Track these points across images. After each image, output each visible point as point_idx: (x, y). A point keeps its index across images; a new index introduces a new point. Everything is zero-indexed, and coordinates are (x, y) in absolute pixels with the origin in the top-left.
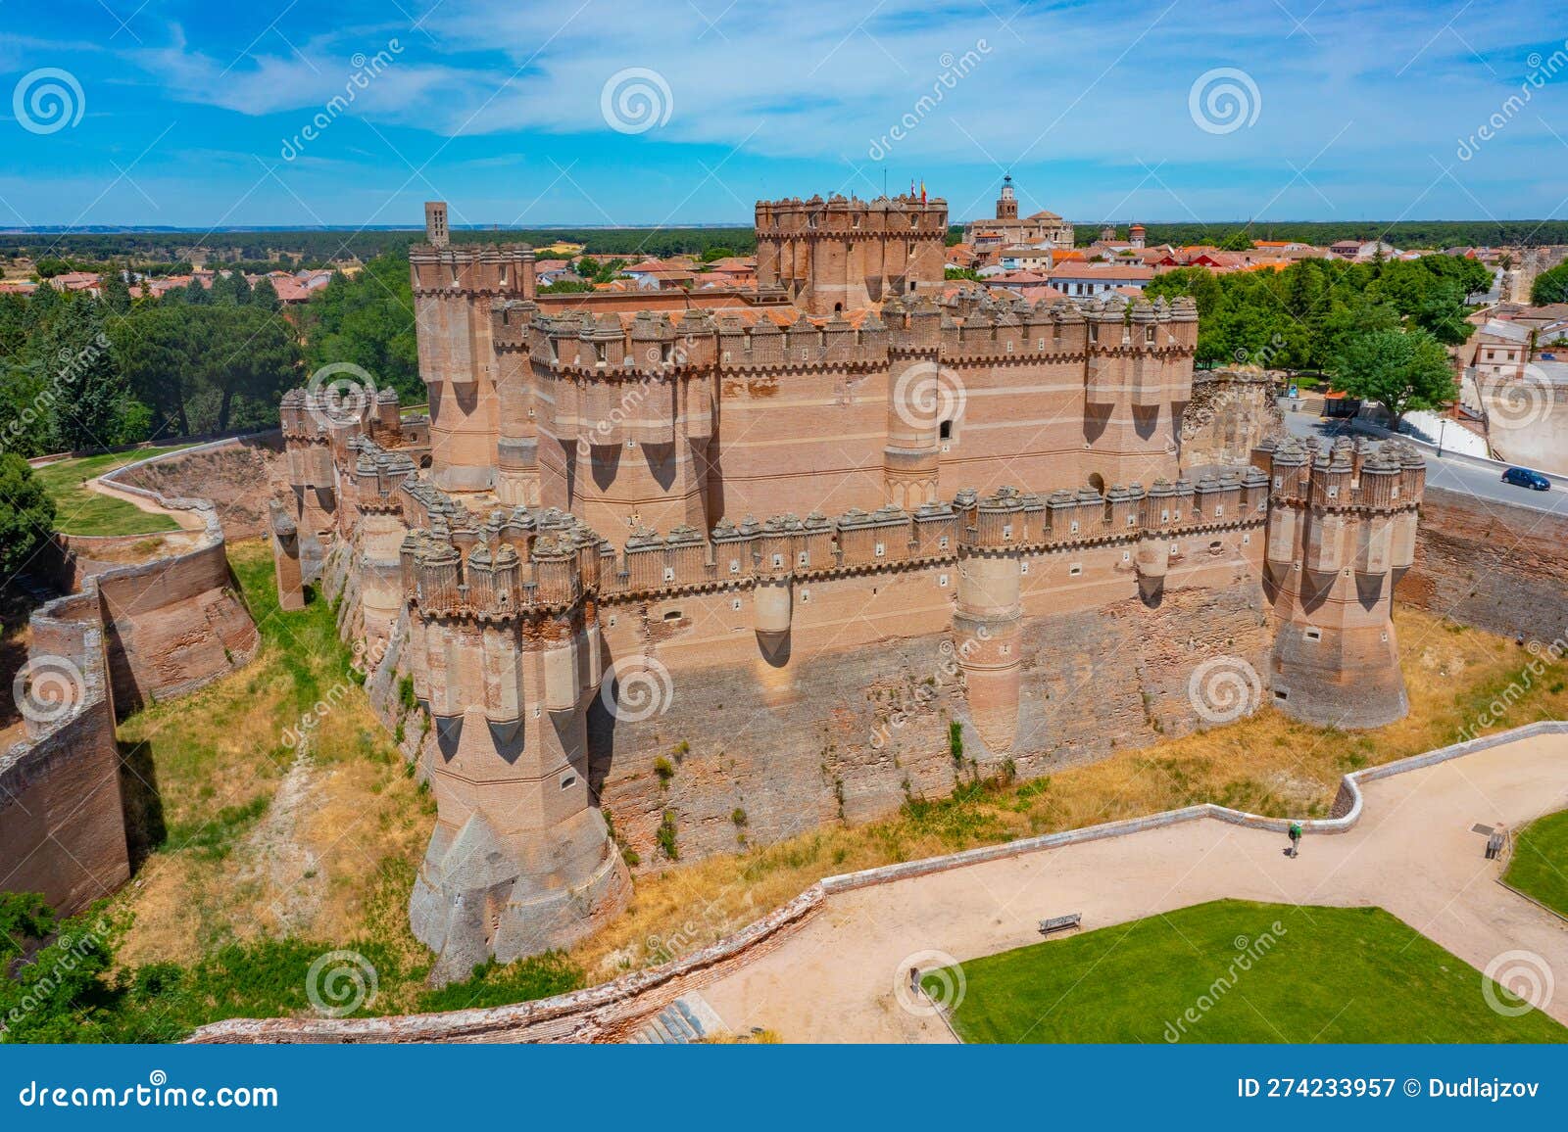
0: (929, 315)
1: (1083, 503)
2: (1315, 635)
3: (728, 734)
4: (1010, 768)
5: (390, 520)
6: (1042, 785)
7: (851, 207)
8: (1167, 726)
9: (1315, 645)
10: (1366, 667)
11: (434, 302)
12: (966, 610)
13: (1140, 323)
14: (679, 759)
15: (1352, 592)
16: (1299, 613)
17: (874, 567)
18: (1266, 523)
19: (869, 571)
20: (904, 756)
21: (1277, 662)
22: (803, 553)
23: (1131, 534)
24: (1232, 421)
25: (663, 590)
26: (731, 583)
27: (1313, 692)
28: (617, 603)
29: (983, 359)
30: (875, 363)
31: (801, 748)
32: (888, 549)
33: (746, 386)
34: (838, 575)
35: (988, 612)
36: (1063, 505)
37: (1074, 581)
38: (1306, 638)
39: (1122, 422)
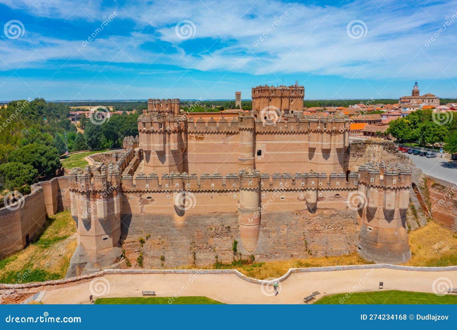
0: (248, 118)
1: (284, 177)
2: (371, 229)
3: (163, 234)
4: (253, 258)
6: (262, 264)
7: (270, 88)
8: (313, 253)
9: (370, 233)
10: (387, 243)
12: (240, 206)
14: (147, 238)
15: (383, 216)
16: (366, 221)
17: (211, 190)
18: (357, 189)
19: (209, 191)
20: (217, 248)
21: (360, 237)
22: (188, 184)
23: (303, 188)
24: (369, 156)
25: (146, 190)
26: (166, 190)
27: (368, 249)
28: (132, 192)
29: (272, 132)
30: (235, 132)
31: (184, 241)
32: (216, 185)
33: (194, 137)
34: (199, 191)
35: (246, 207)
36: (277, 177)
37: (282, 201)
38: (368, 230)
39: (318, 154)
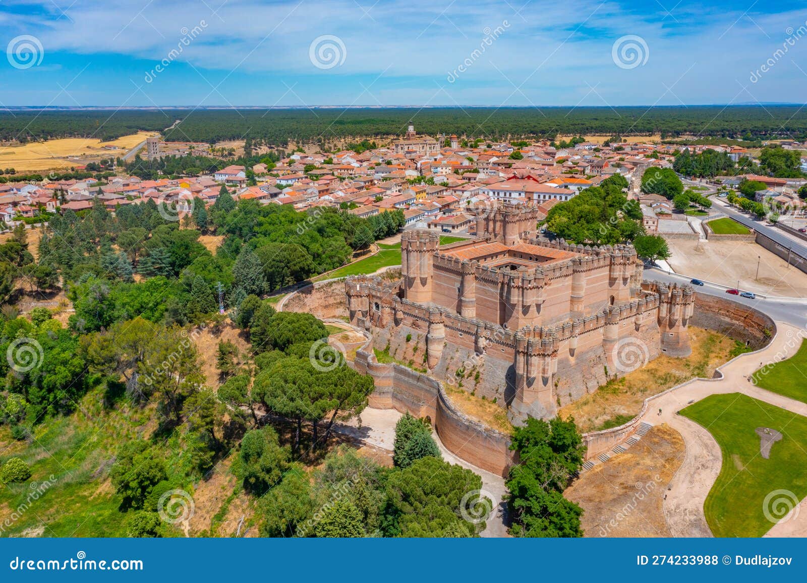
2: (672, 335)
3: (566, 375)
4: (616, 375)
5: (441, 325)
6: (624, 379)
9: (672, 337)
10: (685, 342)
11: (415, 253)
12: (607, 337)
13: (625, 257)
14: (558, 382)
15: (681, 324)
16: (668, 329)
18: (659, 307)
19: (589, 331)
20: (597, 376)
21: (662, 342)
27: (673, 349)
30: (571, 274)
31: (579, 376)
32: (593, 325)
34: (584, 333)
35: (612, 337)
38: (670, 335)
39: (619, 282)
